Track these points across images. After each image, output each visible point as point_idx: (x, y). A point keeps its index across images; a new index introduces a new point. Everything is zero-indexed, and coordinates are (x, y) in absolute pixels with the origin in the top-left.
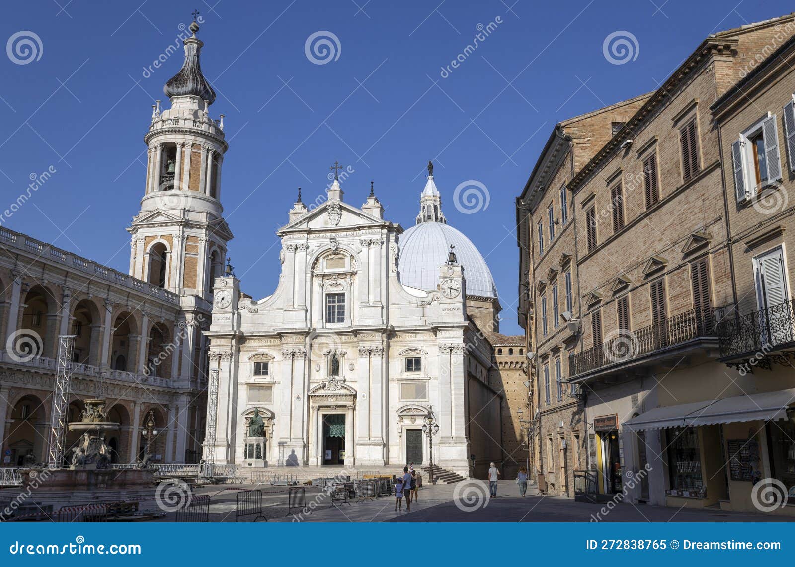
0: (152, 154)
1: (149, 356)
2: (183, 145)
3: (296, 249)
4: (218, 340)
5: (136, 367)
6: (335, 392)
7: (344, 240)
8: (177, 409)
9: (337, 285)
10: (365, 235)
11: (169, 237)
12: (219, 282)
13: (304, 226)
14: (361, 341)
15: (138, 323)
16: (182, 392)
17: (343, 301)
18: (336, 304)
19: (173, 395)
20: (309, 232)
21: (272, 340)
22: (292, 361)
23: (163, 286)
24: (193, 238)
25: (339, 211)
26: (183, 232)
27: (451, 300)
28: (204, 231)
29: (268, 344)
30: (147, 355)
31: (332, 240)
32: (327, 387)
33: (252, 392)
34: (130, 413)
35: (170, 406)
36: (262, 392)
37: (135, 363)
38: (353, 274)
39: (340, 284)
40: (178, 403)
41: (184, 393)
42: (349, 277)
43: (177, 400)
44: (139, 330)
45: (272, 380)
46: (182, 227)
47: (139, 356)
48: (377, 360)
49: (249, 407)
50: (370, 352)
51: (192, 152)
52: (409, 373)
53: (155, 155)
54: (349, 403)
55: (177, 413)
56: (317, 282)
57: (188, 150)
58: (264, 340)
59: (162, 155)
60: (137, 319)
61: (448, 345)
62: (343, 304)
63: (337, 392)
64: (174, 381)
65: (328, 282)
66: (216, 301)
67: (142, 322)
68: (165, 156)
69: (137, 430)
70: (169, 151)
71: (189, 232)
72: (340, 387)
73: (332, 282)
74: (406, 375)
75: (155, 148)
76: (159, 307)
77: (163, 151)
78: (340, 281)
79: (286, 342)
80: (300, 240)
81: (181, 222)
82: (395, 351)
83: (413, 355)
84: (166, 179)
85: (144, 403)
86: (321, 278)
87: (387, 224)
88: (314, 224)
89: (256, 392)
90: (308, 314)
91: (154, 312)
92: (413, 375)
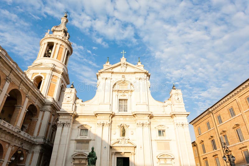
0: (43, 46)
1: (23, 124)
2: (57, 44)
3: (106, 79)
4: (64, 116)
5: (16, 123)
6: (124, 145)
7: (128, 77)
8: (33, 153)
9: (124, 95)
10: (138, 76)
11: (45, 74)
12: (67, 90)
13: (110, 70)
14: (138, 120)
15: (23, 99)
16: (38, 144)
17: (127, 103)
18: (123, 104)
19: (32, 146)
20: (112, 73)
21: (91, 119)
22: (103, 128)
23: (39, 89)
24: (55, 77)
25: (126, 66)
26: (52, 73)
27: (179, 104)
28: (60, 75)
29: (89, 120)
30: (22, 123)
31: (123, 77)
32: (120, 142)
33: (78, 144)
34: (4, 150)
35: (29, 151)
36: (84, 145)
37: (16, 121)
38: (132, 91)
39: (126, 95)
40: (34, 150)
41: (39, 144)
42: (130, 92)
43: (34, 149)
44: (22, 103)
45: (90, 138)
46: (51, 71)
47: (19, 117)
48: (146, 129)
49: (76, 152)
50: (143, 124)
51: (60, 47)
52: (160, 137)
53: (44, 46)
54: (132, 151)
55: (32, 156)
56: (115, 93)
57: (58, 46)
58: (87, 119)
59: (47, 47)
60: (23, 97)
61: (181, 123)
62: (126, 104)
63: (125, 145)
64: (34, 138)
65: (120, 94)
66: (65, 98)
67: (25, 100)
68: (48, 48)
69: (6, 163)
70: (50, 46)
71: (54, 73)
72: (127, 142)
73: (122, 94)
74: (159, 138)
75: (45, 44)
76: (35, 97)
77: (48, 45)
78: (125, 94)
79: (100, 118)
80: (108, 75)
81: (52, 68)
82: (153, 126)
83: (161, 128)
84: (47, 55)
85: (15, 146)
86: (117, 92)
87: (147, 72)
88: (115, 70)
89: (80, 145)
90: (111, 106)
91: (32, 98)
92: (162, 138)
